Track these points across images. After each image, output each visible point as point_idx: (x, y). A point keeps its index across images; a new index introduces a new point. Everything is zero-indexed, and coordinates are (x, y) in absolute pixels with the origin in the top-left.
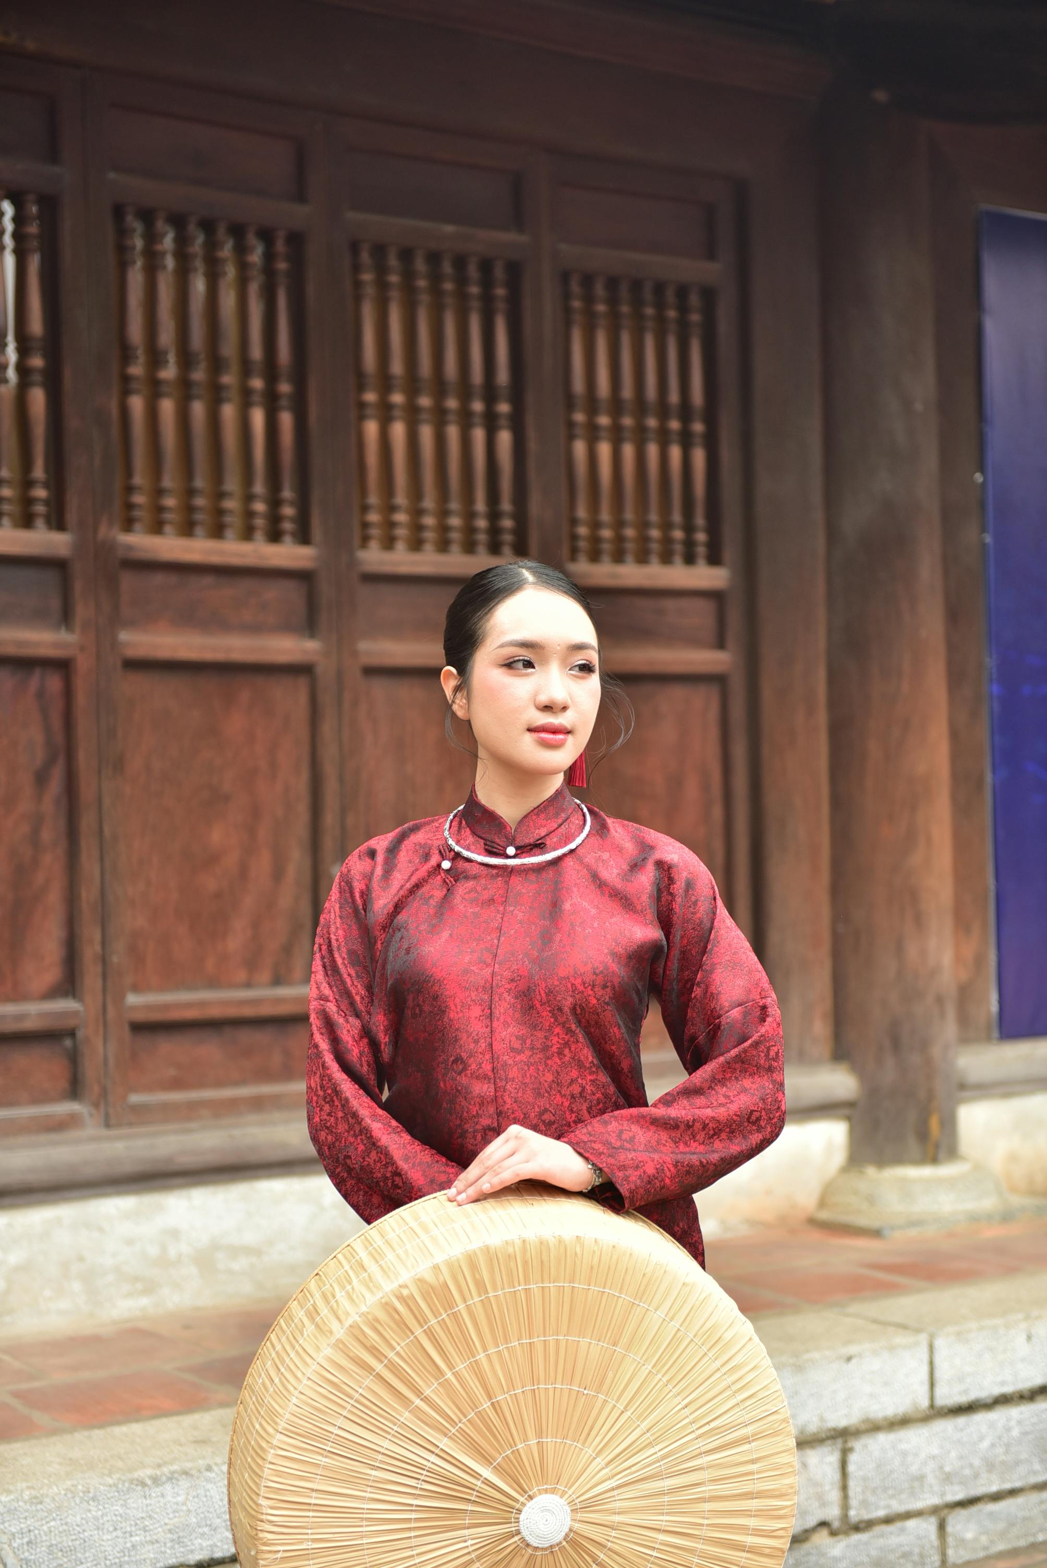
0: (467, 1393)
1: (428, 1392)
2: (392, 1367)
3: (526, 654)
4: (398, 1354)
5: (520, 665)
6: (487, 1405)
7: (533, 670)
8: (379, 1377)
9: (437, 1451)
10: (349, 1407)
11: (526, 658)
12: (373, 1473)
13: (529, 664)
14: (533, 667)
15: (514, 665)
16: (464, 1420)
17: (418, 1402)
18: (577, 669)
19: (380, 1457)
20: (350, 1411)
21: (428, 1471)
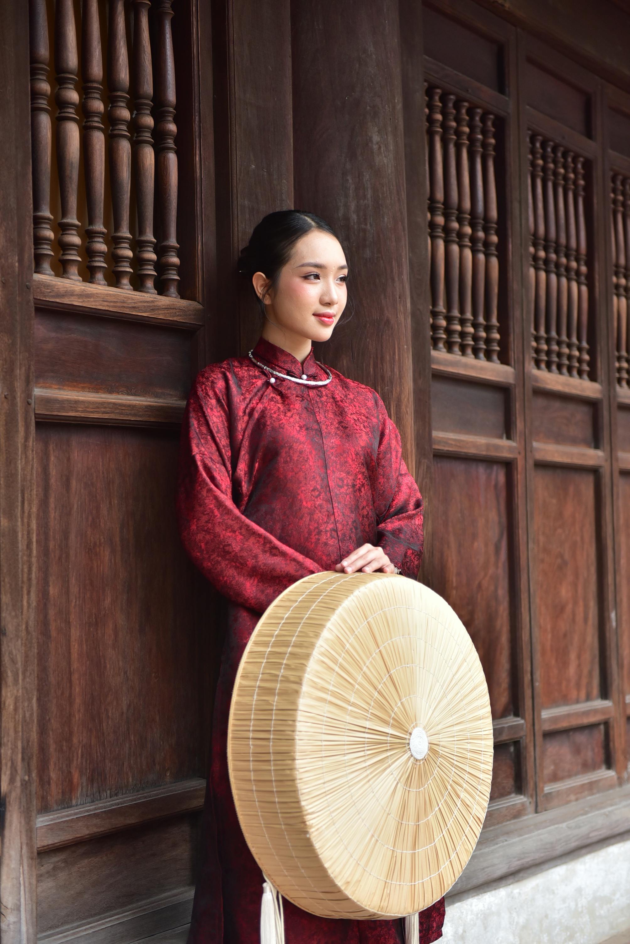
0: (366, 692)
1: (352, 700)
2: (334, 694)
3: (315, 271)
4: (333, 686)
5: (312, 277)
6: (376, 694)
7: (319, 280)
8: (331, 703)
9: (367, 730)
10: (324, 727)
11: (315, 273)
12: (346, 758)
13: (317, 277)
14: (319, 279)
15: (309, 277)
16: (371, 708)
17: (350, 708)
18: (339, 280)
19: (346, 747)
20: (326, 729)
21: (367, 744)
